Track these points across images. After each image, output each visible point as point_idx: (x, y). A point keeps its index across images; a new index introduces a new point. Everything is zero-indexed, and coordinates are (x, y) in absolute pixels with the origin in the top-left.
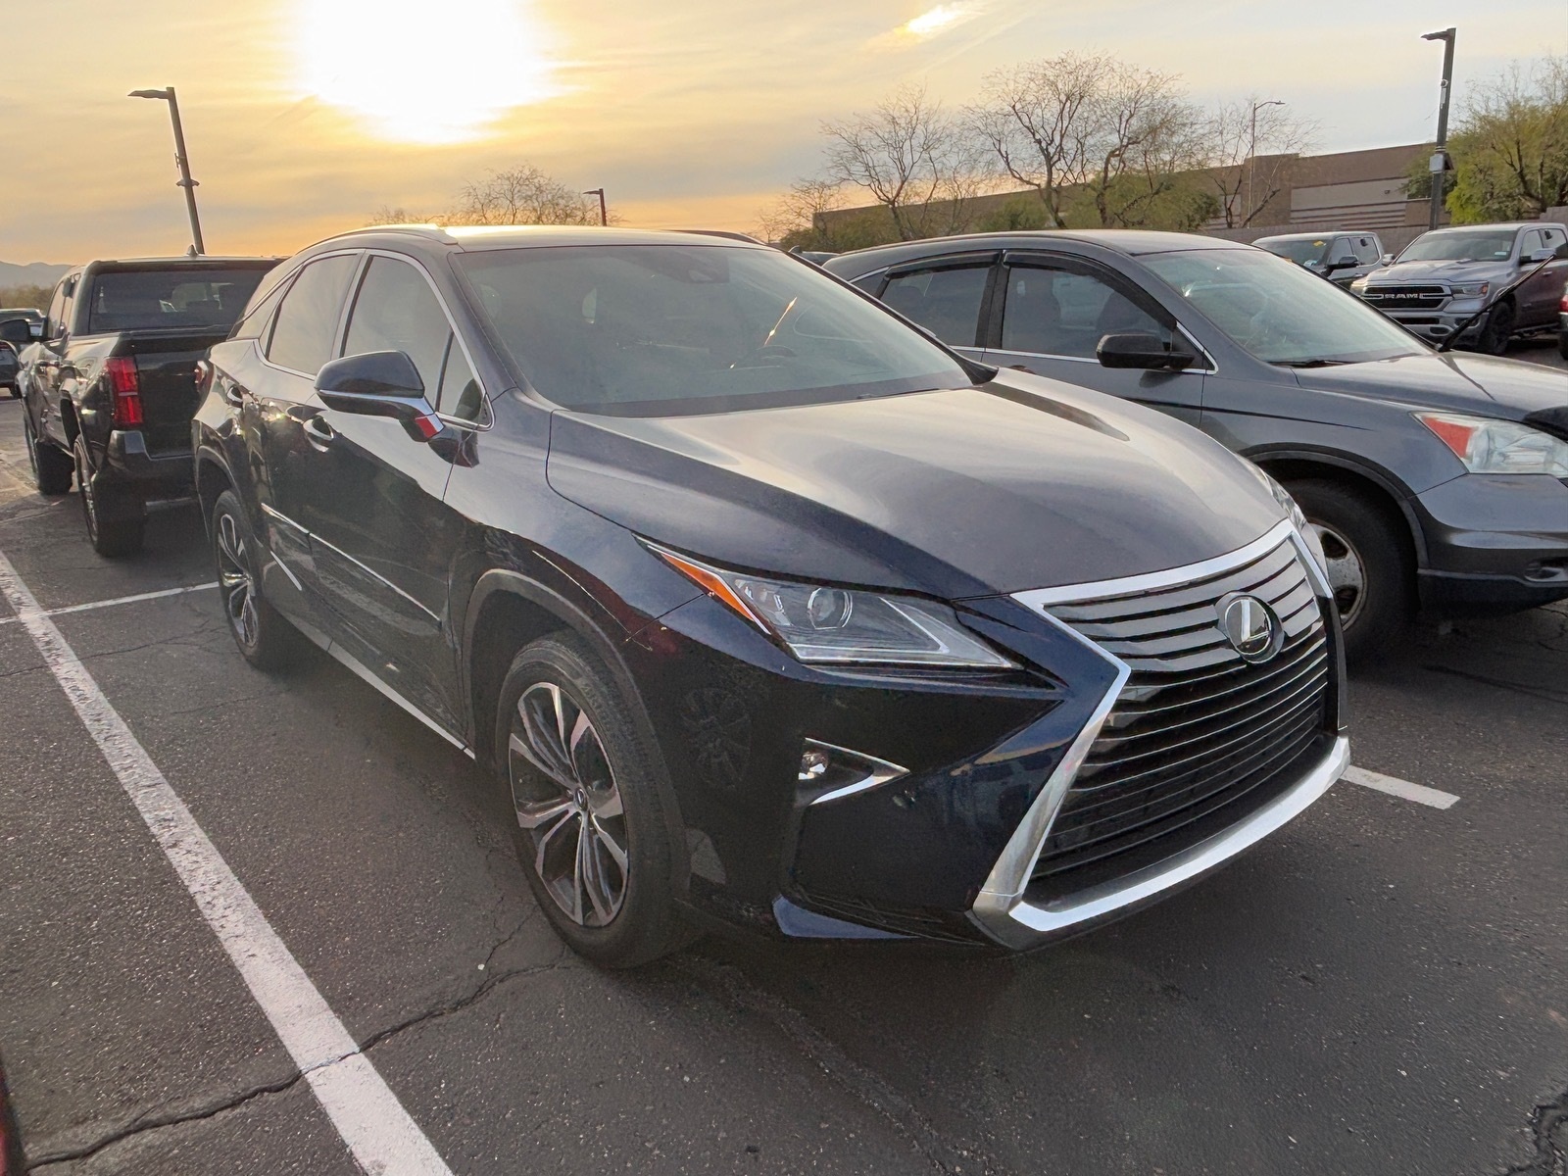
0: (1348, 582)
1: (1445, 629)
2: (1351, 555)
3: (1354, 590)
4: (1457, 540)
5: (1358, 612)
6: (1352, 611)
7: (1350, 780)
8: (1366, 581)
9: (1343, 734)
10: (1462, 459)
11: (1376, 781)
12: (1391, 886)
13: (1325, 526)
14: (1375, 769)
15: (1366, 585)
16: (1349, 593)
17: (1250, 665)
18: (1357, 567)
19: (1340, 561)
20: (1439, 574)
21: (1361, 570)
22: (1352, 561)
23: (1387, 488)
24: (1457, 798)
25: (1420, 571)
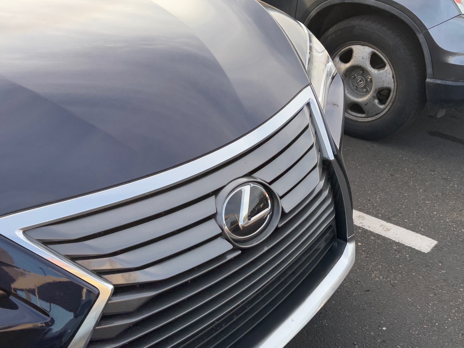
0: (385, 85)
1: (441, 114)
2: (388, 68)
3: (389, 90)
4: (452, 60)
5: (391, 104)
6: (387, 103)
7: (372, 230)
8: (396, 84)
9: (351, 240)
10: (458, 4)
11: (388, 230)
12: (384, 329)
13: (373, 48)
14: (388, 220)
15: (395, 87)
16: (386, 91)
17: (243, 250)
18: (391, 76)
19: (381, 71)
20: (439, 82)
21: (393, 77)
22: (388, 72)
23: (410, 25)
24: (434, 243)
25: (428, 80)
